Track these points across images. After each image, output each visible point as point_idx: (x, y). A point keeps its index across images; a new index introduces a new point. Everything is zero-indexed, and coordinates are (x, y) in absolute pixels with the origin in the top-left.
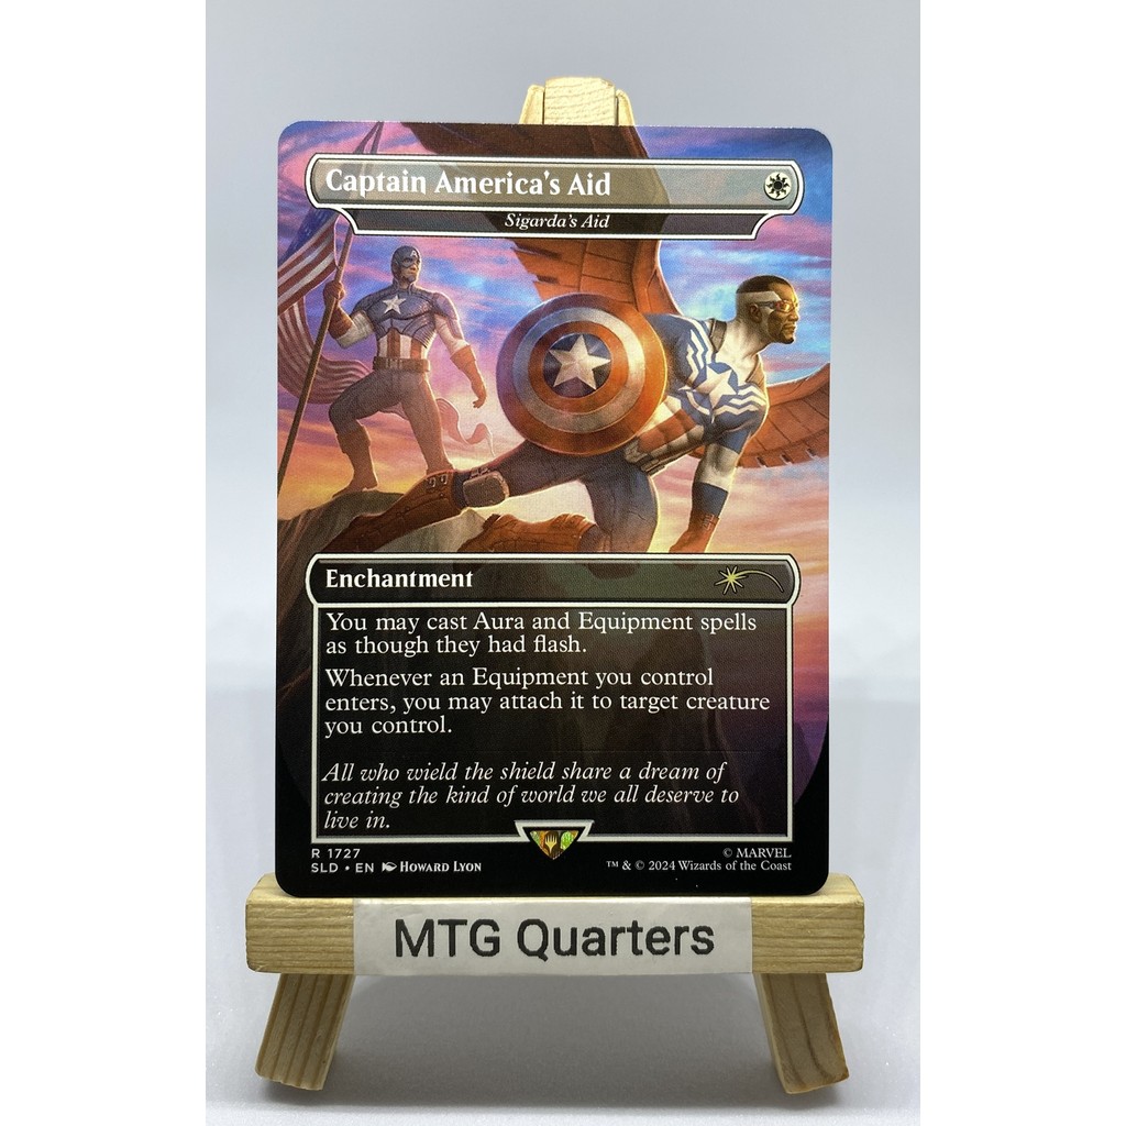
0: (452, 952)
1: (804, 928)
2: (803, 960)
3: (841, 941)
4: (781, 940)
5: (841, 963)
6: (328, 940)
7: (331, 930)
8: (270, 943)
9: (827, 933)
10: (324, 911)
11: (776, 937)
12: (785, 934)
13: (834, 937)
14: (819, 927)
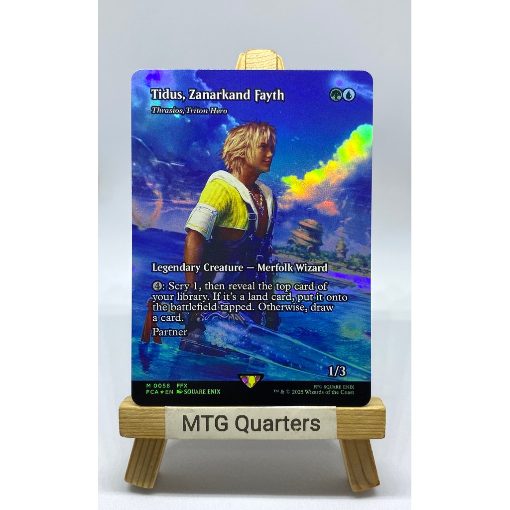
0: (207, 429)
1: (359, 419)
2: (359, 433)
3: (376, 425)
4: (349, 425)
5: (374, 435)
6: (154, 424)
7: (155, 420)
8: (129, 425)
9: (369, 422)
10: (152, 411)
11: (347, 424)
12: (351, 422)
13: (372, 424)
14: (365, 419)
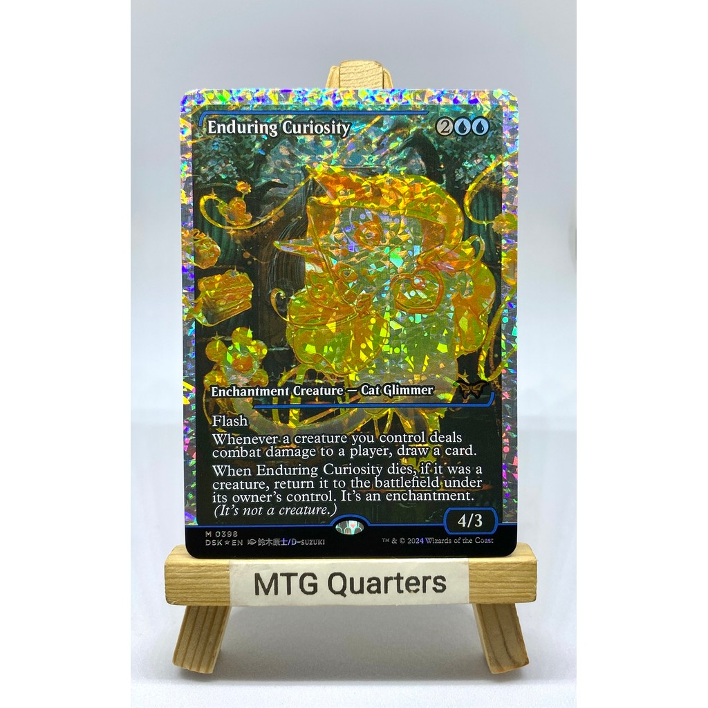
0: (289, 592)
1: (500, 576)
2: (501, 595)
3: (523, 584)
4: (486, 584)
5: (523, 597)
6: (214, 586)
7: (216, 580)
8: (180, 587)
9: (514, 579)
10: (211, 568)
11: (484, 582)
12: (490, 580)
13: (519, 582)
14: (509, 576)
